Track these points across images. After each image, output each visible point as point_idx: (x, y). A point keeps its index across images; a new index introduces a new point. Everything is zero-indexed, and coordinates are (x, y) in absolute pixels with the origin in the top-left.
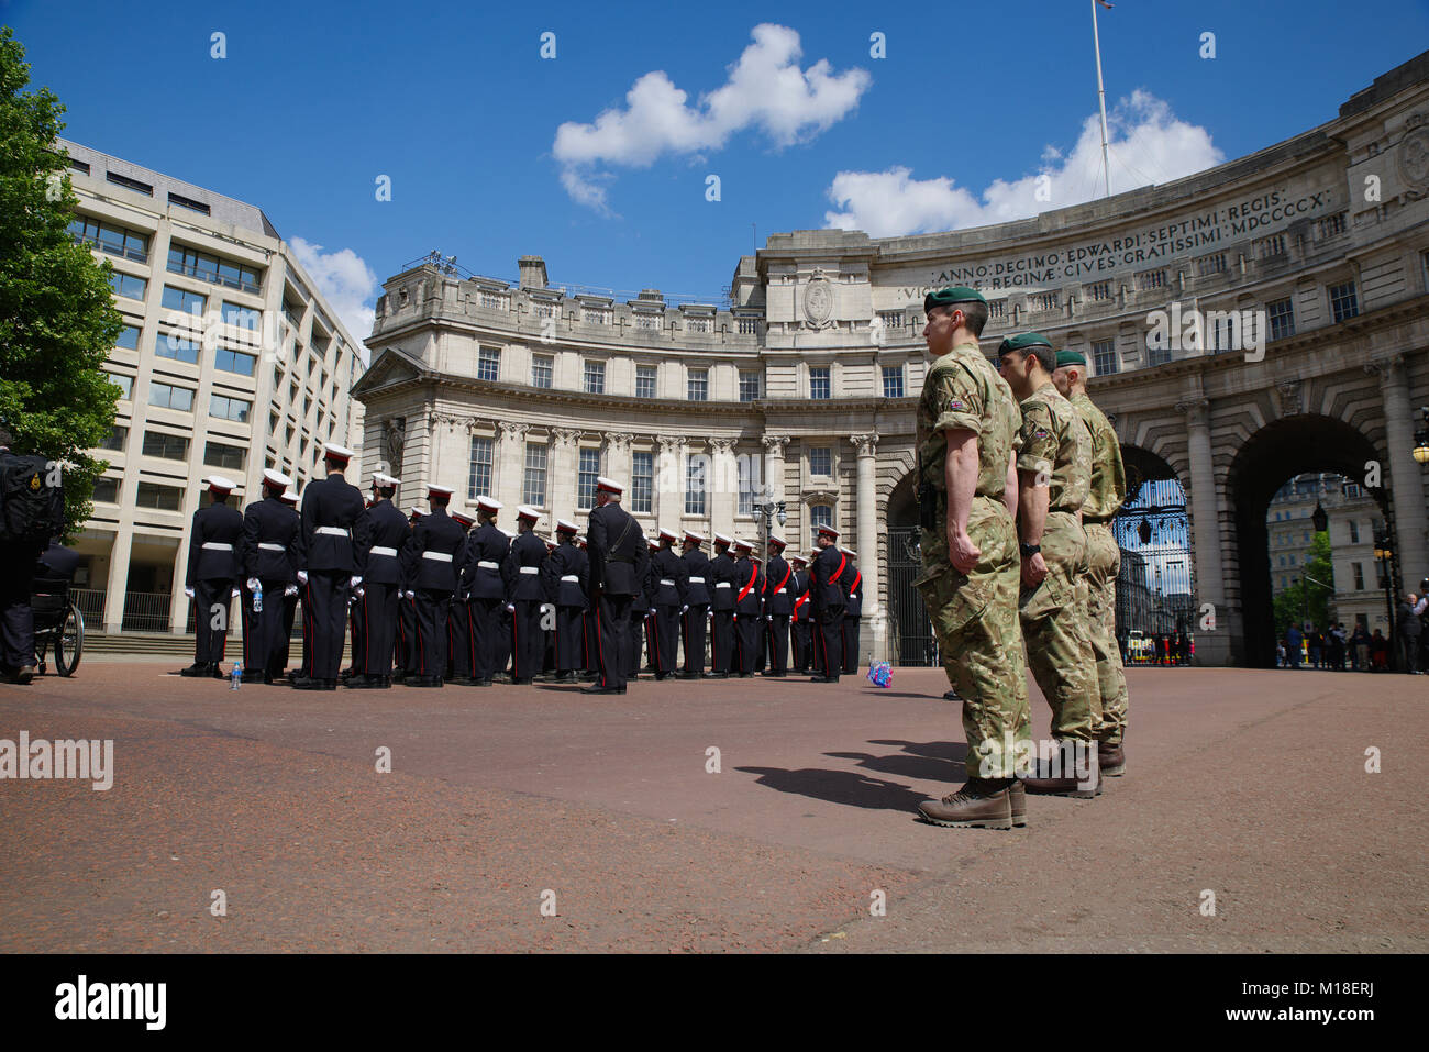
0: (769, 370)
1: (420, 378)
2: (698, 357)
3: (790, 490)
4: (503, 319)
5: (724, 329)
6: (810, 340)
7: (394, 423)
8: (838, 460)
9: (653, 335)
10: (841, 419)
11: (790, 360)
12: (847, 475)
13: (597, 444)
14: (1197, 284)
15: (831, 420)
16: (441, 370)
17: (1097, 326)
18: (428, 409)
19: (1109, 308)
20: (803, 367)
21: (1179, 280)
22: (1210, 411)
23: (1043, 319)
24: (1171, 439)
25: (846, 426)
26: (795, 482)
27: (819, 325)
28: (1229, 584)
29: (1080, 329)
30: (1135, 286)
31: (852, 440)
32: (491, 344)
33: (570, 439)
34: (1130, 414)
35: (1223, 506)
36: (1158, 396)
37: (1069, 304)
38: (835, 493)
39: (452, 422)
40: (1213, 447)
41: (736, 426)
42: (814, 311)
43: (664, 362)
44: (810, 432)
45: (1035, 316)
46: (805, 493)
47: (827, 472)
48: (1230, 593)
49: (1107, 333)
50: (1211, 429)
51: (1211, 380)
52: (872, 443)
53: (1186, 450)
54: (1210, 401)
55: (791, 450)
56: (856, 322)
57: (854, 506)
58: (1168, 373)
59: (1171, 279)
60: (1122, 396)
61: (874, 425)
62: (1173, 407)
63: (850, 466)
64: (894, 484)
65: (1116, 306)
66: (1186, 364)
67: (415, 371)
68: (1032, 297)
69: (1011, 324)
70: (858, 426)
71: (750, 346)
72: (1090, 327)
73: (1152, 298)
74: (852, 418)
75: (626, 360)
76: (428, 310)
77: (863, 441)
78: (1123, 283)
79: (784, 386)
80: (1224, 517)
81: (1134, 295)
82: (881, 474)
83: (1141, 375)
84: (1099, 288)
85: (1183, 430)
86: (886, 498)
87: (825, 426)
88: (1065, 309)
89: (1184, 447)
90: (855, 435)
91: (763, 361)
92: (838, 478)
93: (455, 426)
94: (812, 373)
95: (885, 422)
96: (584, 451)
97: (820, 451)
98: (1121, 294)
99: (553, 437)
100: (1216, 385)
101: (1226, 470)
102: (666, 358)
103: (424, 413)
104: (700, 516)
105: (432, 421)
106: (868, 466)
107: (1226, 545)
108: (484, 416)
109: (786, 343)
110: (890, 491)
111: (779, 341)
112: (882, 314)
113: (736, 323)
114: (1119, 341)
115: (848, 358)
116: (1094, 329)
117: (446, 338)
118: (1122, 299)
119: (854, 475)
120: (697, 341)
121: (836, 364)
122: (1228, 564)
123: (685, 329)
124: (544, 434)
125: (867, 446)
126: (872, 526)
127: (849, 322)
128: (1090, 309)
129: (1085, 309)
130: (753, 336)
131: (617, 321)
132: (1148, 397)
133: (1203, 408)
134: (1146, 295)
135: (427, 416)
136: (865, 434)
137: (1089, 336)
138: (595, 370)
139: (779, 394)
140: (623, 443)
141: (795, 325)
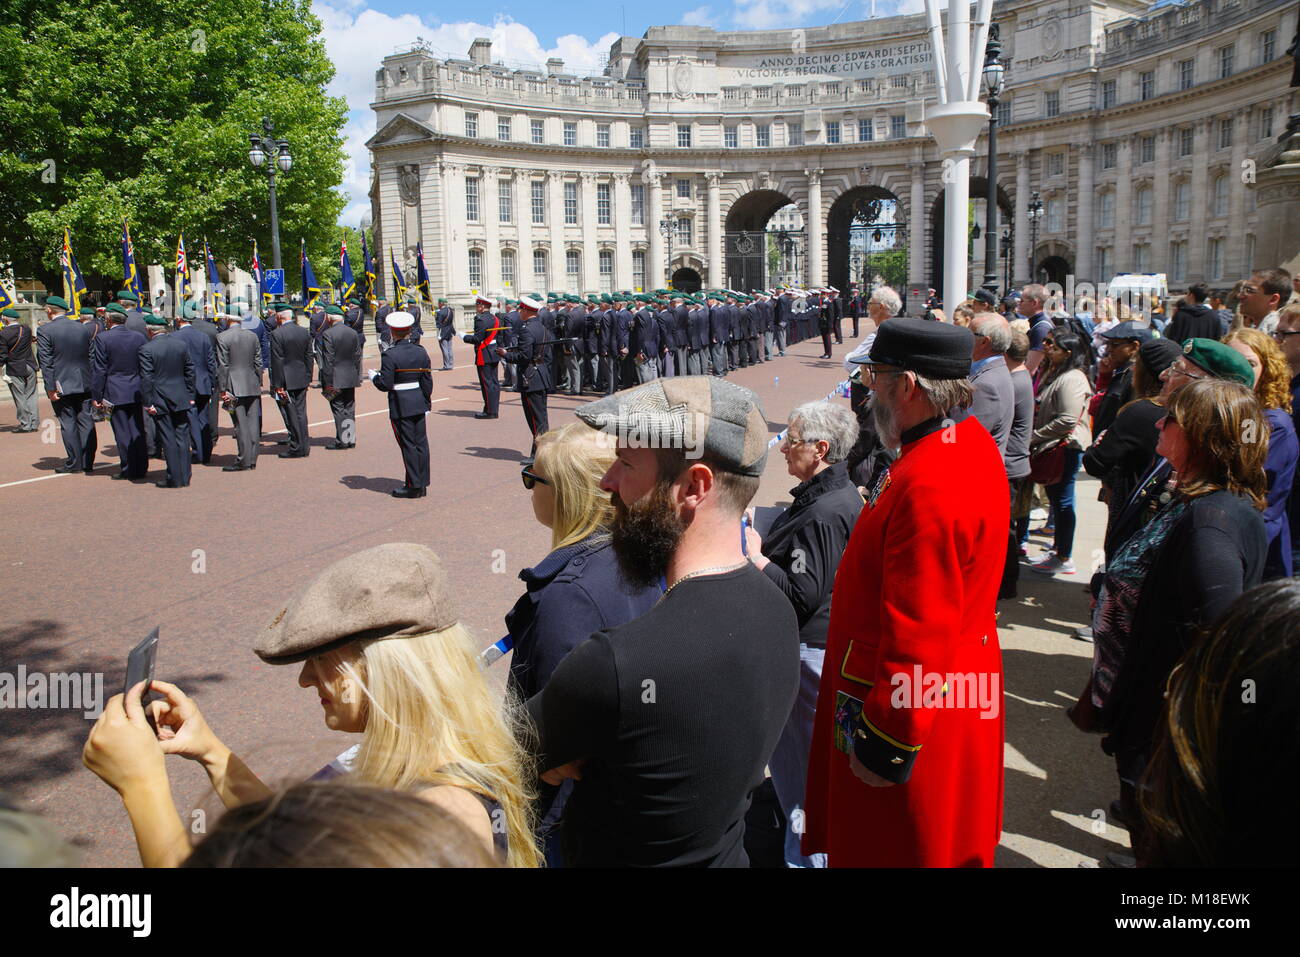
0: (651, 127)
1: (433, 138)
2: (604, 117)
3: (666, 208)
4: (478, 92)
5: (619, 96)
6: (678, 107)
7: (408, 169)
8: (696, 188)
9: (573, 100)
10: (699, 161)
11: (664, 120)
12: (702, 197)
13: (541, 179)
14: (924, 88)
15: (692, 162)
16: (444, 132)
17: (863, 109)
18: (438, 160)
19: (872, 98)
20: (673, 126)
21: (914, 85)
22: (925, 168)
23: (829, 101)
24: (901, 184)
25: (702, 166)
26: (668, 203)
27: (684, 96)
28: (927, 271)
29: (852, 110)
30: (888, 86)
31: (706, 176)
32: (472, 111)
33: (525, 176)
34: (878, 166)
35: (928, 226)
36: (896, 157)
37: (846, 92)
38: (694, 210)
39: (454, 168)
40: (925, 191)
41: (630, 165)
42: (681, 86)
43: (582, 119)
44: (679, 170)
45: (824, 98)
46: (676, 210)
47: (688, 196)
48: (927, 276)
49: (869, 114)
50: (925, 179)
51: (927, 150)
52: (718, 177)
53: (909, 192)
54: (926, 163)
55: (667, 181)
56: (708, 94)
57: (706, 219)
58: (903, 144)
59: (910, 84)
60: (874, 155)
61: (718, 166)
62: (904, 165)
63: (703, 192)
64: (731, 204)
65: (875, 97)
66: (915, 141)
67: (427, 133)
68: (822, 84)
69: (809, 102)
70: (710, 166)
71: (636, 109)
72: (858, 109)
73: (898, 95)
74: (706, 161)
75: (557, 119)
76: (428, 87)
77: (712, 177)
78: (880, 81)
79: (662, 138)
80: (927, 233)
81: (886, 91)
82: (723, 198)
83: (888, 144)
84: (866, 83)
85: (909, 179)
86: (726, 214)
87: (688, 165)
88: (843, 95)
89: (908, 190)
90: (708, 172)
91: (646, 121)
92: (696, 199)
93: (456, 171)
94: (679, 128)
95: (727, 164)
96: (534, 184)
97: (684, 181)
98: (878, 89)
99: (515, 175)
100: (930, 154)
101: (931, 205)
102: (583, 118)
103: (435, 163)
104: (607, 225)
105: (442, 169)
106: (715, 193)
107: (927, 249)
108: (472, 163)
109: (662, 108)
110: (728, 209)
111: (657, 106)
112: (724, 89)
113: (627, 92)
114: (875, 121)
115: (703, 120)
116: (860, 112)
117: (445, 108)
118: (879, 93)
119: (706, 198)
120: (601, 105)
121: (695, 123)
122: (927, 260)
123: (594, 95)
124: (508, 173)
125: (715, 180)
126: (718, 232)
127: (703, 94)
128: (859, 98)
129: (856, 97)
130: (638, 102)
131: (549, 91)
132: (890, 157)
133: (921, 168)
134: (894, 92)
135: (438, 165)
136: (714, 172)
137: (857, 115)
138: (538, 126)
139: (658, 143)
140: (558, 177)
141: (668, 95)
